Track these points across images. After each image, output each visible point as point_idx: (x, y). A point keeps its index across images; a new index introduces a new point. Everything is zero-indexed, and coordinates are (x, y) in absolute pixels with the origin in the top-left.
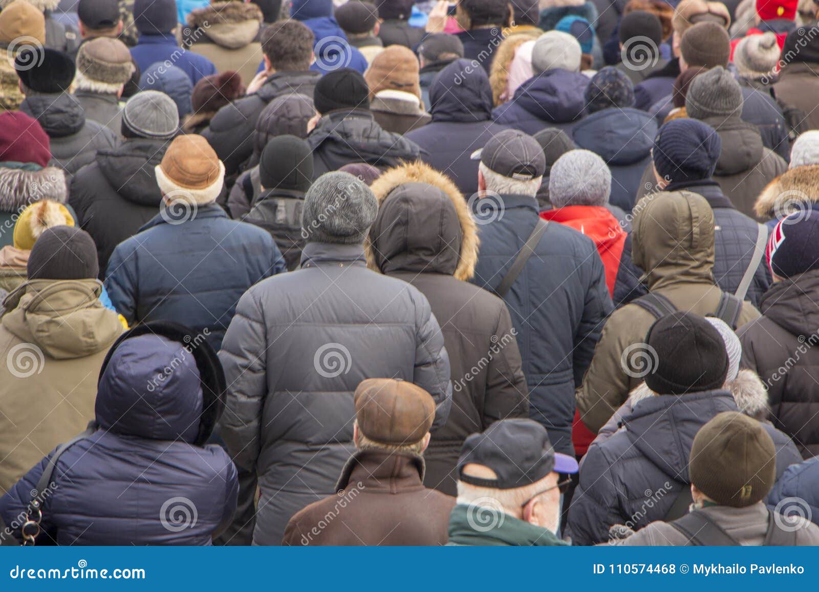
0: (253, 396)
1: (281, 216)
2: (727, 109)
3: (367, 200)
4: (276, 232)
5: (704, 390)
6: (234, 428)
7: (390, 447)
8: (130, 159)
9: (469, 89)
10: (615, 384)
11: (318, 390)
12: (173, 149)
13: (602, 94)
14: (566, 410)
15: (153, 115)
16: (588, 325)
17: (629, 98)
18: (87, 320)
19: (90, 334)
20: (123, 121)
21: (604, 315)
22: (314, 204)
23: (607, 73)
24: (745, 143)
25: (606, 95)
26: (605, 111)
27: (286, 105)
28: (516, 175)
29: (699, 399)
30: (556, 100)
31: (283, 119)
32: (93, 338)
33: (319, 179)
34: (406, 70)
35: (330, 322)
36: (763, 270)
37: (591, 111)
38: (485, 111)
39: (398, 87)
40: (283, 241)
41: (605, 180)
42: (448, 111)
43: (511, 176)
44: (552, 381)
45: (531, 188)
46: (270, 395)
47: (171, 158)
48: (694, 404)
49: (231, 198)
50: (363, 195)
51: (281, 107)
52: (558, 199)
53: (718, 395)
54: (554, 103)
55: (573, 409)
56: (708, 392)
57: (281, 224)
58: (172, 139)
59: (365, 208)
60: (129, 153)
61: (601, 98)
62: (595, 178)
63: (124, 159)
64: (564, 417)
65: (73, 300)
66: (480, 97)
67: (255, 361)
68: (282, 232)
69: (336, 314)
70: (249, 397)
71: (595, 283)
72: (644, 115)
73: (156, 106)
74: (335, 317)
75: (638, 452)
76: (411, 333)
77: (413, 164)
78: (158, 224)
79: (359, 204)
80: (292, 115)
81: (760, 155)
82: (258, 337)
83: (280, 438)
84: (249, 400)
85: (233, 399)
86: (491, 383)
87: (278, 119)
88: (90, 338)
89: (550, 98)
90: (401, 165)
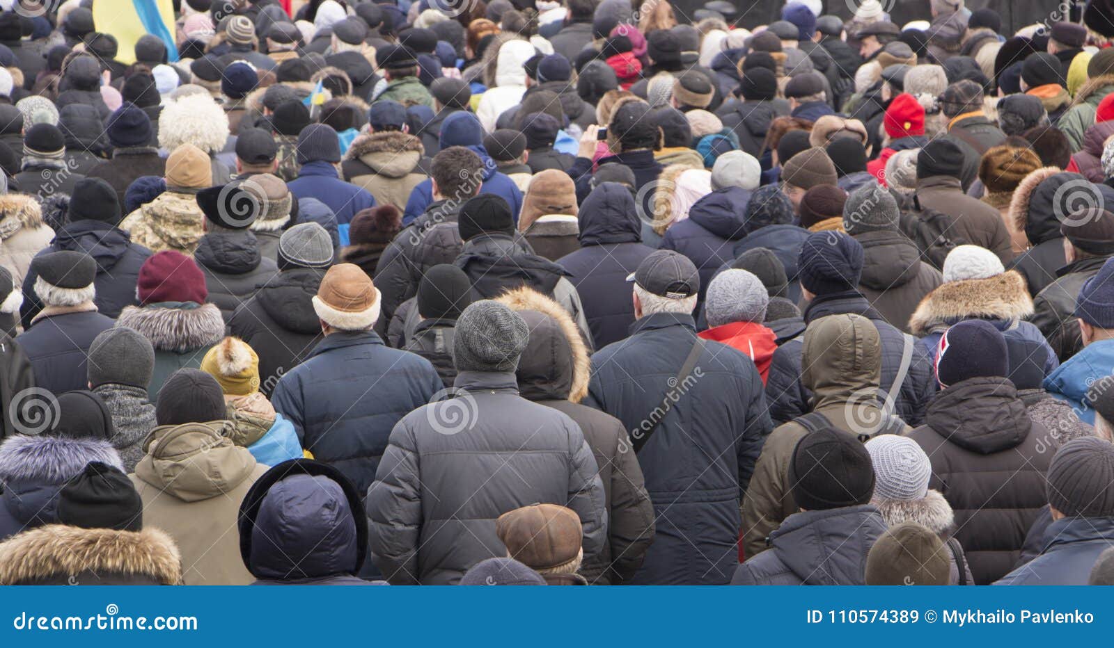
0: (410, 525)
1: (440, 345)
2: (883, 223)
3: (518, 327)
4: (435, 362)
5: (850, 505)
6: (393, 558)
7: (555, 570)
8: (287, 288)
9: (615, 209)
10: (768, 498)
11: (472, 517)
12: (329, 277)
13: (763, 209)
14: (733, 527)
15: (308, 243)
16: (749, 443)
17: (789, 215)
18: (211, 459)
19: (217, 474)
20: (279, 254)
21: (765, 432)
22: (465, 333)
23: (766, 190)
24: (902, 258)
25: (767, 211)
26: (766, 229)
27: (438, 233)
28: (669, 294)
29: (846, 513)
30: (732, 215)
31: (438, 248)
32: (220, 477)
33: (467, 309)
34: (562, 193)
35: (482, 450)
36: (910, 381)
37: (753, 228)
38: (633, 231)
39: (557, 210)
40: (444, 370)
41: (763, 299)
42: (594, 233)
43: (665, 295)
44: (718, 498)
45: (686, 306)
46: (426, 522)
47: (327, 285)
48: (840, 518)
49: (390, 330)
50: (513, 321)
51: (435, 237)
52: (716, 319)
53: (864, 510)
54: (730, 218)
55: (739, 526)
56: (854, 507)
57: (440, 353)
58: (327, 268)
59: (516, 334)
60: (286, 283)
61: (760, 215)
62: (754, 298)
63: (280, 289)
64: (730, 533)
65: (195, 442)
66: (626, 217)
67: (410, 491)
68: (440, 360)
69: (488, 441)
70: (406, 525)
71: (755, 399)
72: (804, 232)
73: (310, 234)
74: (487, 445)
75: (785, 567)
76: (564, 459)
77: (517, 290)
78: (317, 354)
79: (511, 331)
80: (446, 243)
81: (917, 268)
82: (413, 467)
83: (436, 566)
84: (406, 528)
85: (390, 528)
86: (615, 504)
87: (433, 248)
88: (217, 478)
89: (725, 213)
90: (506, 293)
